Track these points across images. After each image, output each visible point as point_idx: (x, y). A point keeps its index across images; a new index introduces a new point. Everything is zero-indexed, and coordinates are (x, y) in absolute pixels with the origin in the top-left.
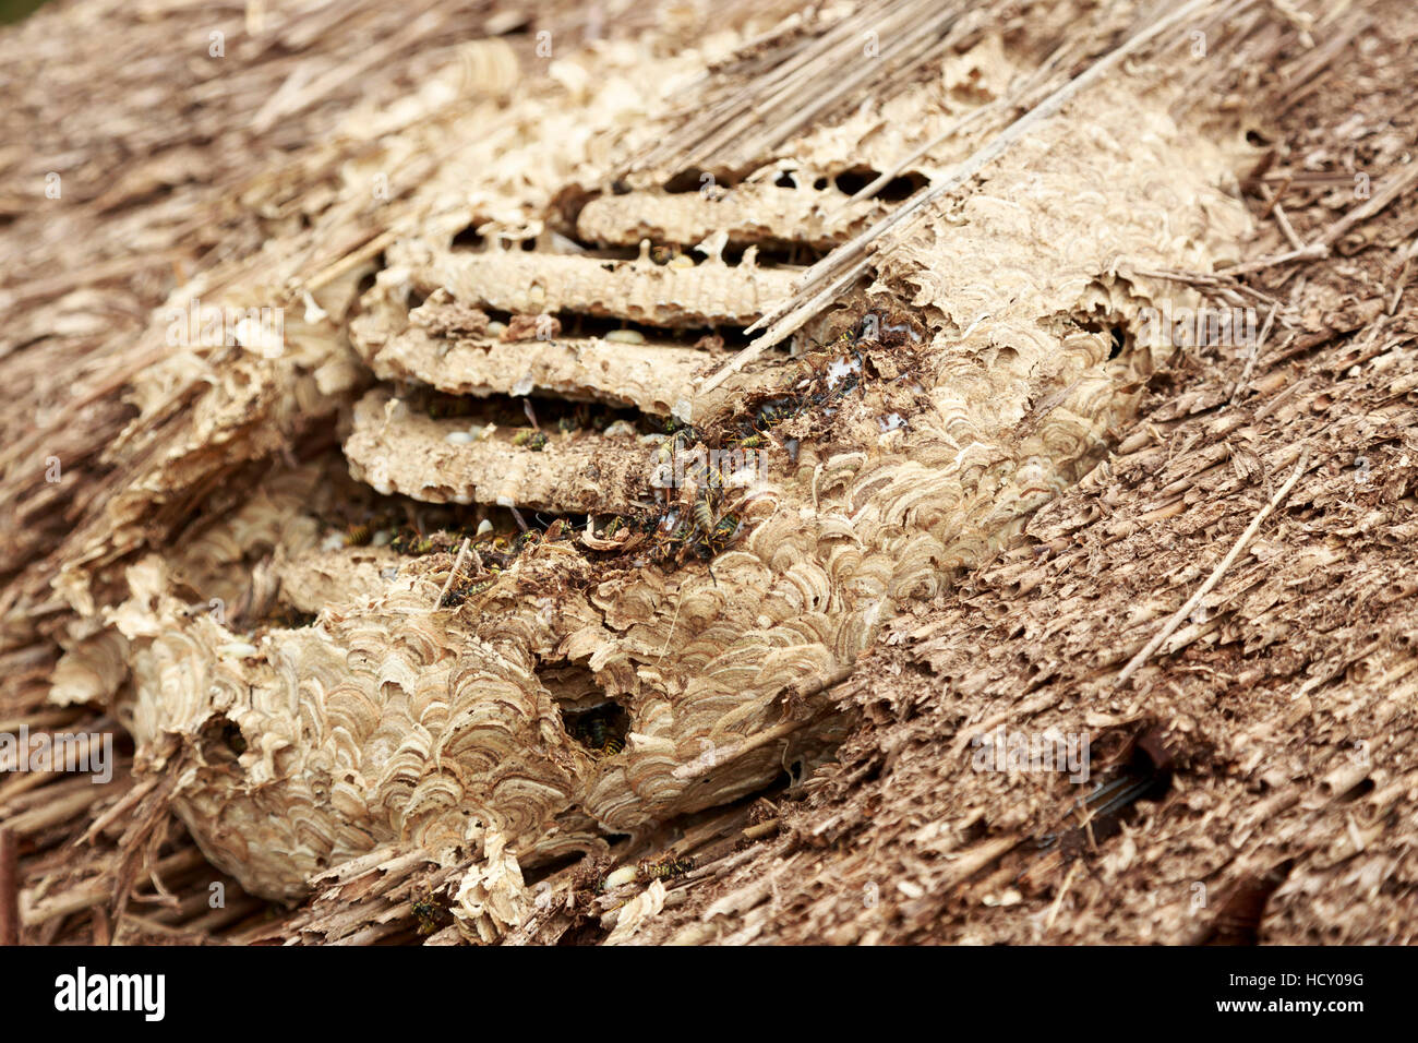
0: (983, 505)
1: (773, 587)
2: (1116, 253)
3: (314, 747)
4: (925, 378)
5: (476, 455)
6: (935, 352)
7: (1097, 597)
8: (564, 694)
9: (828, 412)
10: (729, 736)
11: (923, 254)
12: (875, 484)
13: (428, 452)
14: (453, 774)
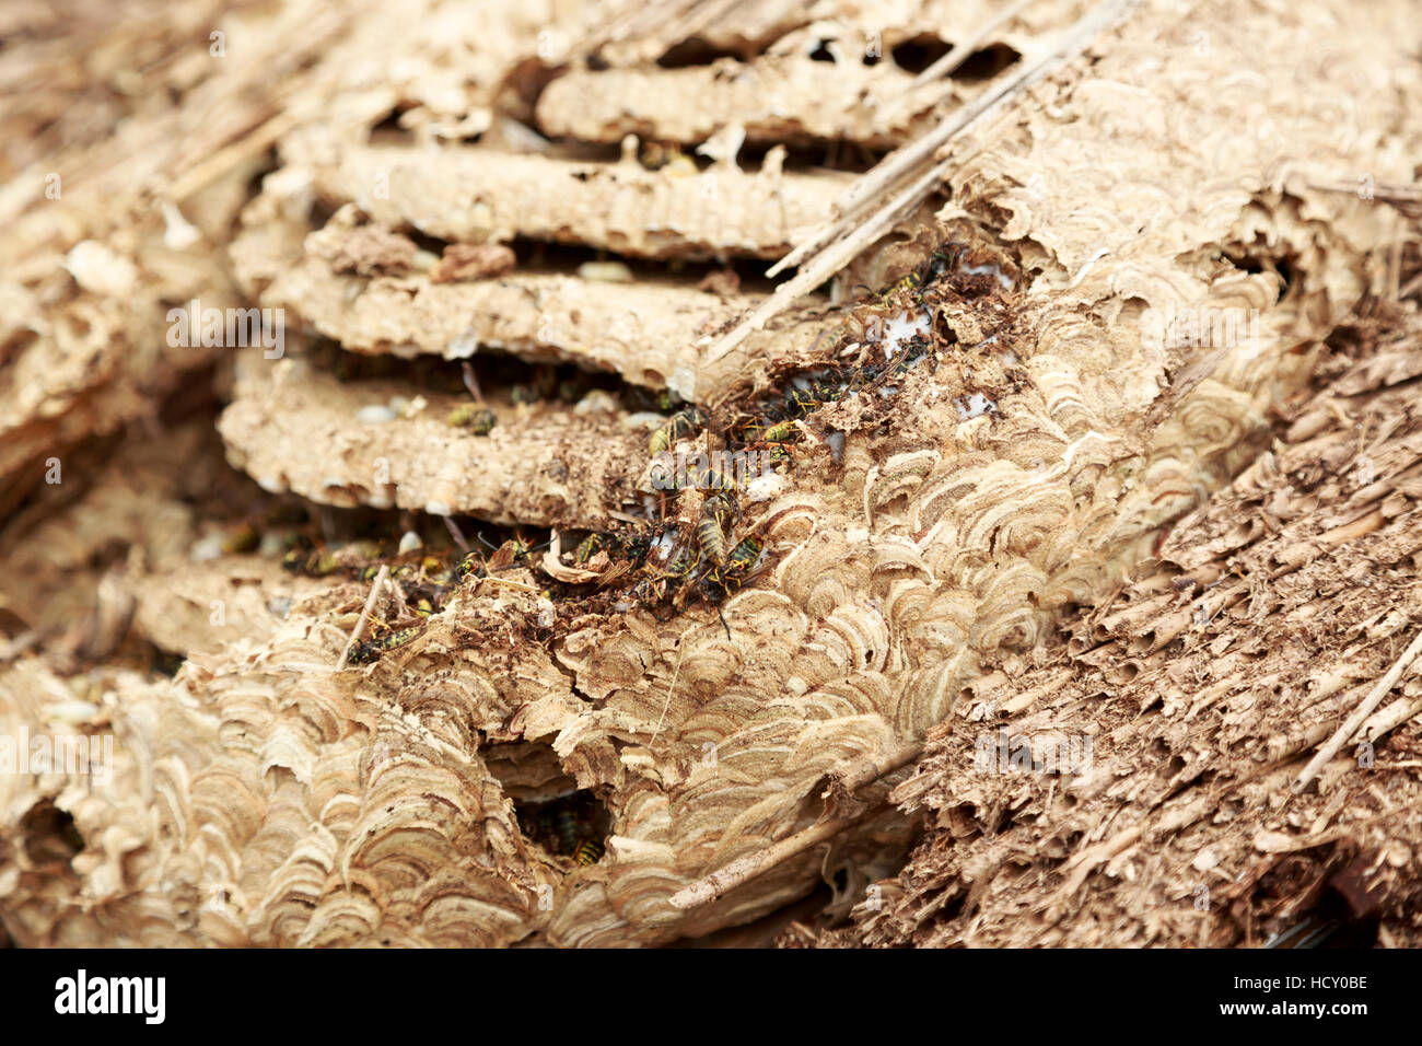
0: (1102, 518)
1: (809, 638)
2: (1283, 159)
3: (176, 850)
4: (1020, 343)
5: (399, 441)
6: (1034, 306)
7: (1263, 654)
8: (519, 780)
9: (884, 393)
10: (748, 841)
11: (1016, 165)
12: (951, 492)
13: (332, 435)
14: (366, 891)
